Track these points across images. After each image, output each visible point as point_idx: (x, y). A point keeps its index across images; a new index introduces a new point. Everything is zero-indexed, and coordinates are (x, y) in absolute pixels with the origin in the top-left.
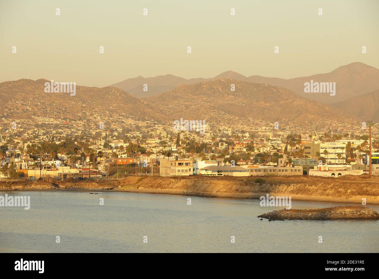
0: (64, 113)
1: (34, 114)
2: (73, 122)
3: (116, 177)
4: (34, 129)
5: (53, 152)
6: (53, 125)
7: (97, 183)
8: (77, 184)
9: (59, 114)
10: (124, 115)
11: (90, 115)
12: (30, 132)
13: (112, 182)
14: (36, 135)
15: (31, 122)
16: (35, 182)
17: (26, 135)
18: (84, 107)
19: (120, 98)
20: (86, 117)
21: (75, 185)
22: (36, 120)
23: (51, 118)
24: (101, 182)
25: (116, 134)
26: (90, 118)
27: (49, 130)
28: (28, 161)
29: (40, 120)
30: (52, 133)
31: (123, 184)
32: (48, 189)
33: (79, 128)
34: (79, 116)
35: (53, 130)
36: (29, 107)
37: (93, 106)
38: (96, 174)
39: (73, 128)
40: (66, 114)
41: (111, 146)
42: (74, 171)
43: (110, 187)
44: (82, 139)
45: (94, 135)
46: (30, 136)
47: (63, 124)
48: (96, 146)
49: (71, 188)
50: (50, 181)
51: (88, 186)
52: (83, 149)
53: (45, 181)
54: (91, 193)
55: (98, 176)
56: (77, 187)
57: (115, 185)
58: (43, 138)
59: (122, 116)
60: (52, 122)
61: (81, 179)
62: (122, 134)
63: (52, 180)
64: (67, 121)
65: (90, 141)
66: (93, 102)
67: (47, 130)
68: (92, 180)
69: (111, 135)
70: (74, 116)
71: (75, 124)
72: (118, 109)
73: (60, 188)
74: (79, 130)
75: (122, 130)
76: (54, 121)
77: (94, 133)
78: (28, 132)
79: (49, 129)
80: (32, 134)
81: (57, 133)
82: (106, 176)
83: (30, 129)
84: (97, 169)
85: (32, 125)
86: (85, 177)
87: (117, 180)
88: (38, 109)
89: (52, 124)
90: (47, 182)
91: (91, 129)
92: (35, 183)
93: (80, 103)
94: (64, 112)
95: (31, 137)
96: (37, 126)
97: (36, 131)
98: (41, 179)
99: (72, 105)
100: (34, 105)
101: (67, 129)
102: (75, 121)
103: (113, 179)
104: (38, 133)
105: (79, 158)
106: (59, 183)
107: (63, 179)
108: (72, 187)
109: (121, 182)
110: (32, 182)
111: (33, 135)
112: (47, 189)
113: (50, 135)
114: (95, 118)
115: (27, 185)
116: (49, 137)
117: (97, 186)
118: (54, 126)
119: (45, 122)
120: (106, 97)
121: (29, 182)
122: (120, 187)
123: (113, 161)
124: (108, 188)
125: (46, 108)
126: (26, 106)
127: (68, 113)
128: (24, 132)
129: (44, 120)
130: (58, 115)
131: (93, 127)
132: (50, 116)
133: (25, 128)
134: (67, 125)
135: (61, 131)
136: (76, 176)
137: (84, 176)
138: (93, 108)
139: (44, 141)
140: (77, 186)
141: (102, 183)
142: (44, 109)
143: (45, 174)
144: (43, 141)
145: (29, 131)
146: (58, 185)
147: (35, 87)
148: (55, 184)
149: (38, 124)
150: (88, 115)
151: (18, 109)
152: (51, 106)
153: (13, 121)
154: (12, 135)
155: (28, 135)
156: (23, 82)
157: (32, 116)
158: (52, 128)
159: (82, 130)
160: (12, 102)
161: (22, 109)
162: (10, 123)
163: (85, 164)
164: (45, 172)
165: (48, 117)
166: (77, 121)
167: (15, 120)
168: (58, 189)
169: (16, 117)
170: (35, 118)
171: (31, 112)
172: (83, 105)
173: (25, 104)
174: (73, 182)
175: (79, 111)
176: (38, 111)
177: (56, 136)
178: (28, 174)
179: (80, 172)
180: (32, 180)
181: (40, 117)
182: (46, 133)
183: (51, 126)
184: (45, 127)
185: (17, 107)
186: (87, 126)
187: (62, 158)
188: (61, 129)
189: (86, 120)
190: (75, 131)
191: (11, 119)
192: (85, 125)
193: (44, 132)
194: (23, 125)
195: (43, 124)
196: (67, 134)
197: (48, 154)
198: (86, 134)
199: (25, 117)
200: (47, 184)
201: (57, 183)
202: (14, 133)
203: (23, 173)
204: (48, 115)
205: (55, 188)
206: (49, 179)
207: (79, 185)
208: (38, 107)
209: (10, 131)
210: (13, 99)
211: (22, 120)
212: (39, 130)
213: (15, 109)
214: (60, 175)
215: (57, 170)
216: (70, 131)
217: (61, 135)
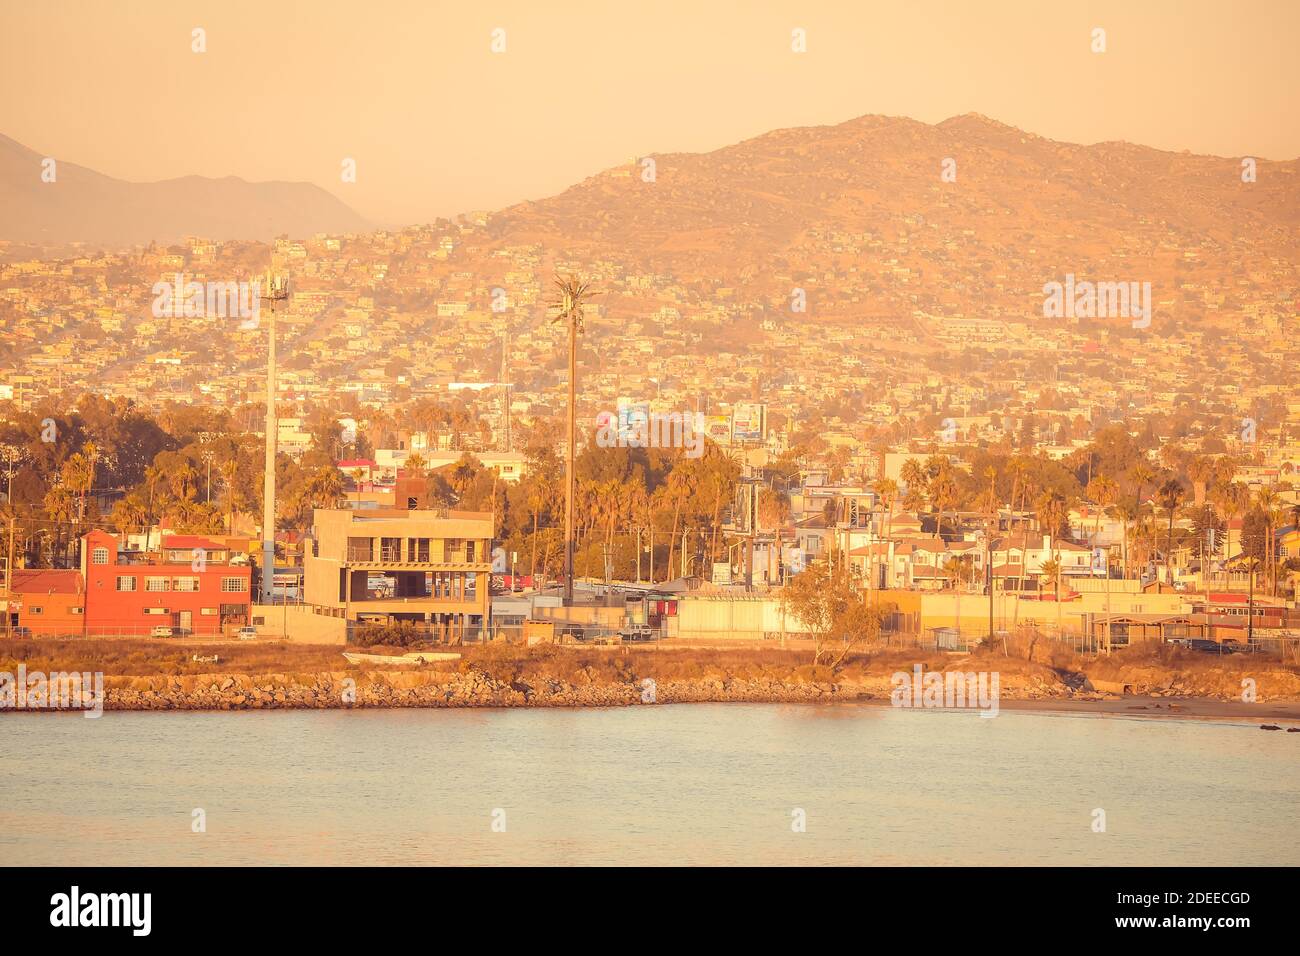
1: (927, 302)
2: (1131, 342)
4: (924, 379)
6: (1024, 358)
8: (1185, 674)
11: (1223, 307)
12: (904, 393)
14: (935, 409)
15: (911, 346)
16: (959, 657)
17: (888, 410)
18: (1189, 267)
20: (1199, 318)
21: (1177, 679)
22: (936, 332)
23: (1012, 320)
26: (1222, 325)
27: (1004, 383)
28: (914, 548)
29: (959, 331)
30: (1020, 404)
32: (1033, 697)
33: (1161, 376)
35: (1023, 388)
36: (901, 264)
37: (1238, 257)
38: (1285, 625)
39: (1129, 376)
42: (1162, 606)
44: (1184, 435)
46: (908, 415)
47: (1076, 355)
48: (1262, 471)
49: (1154, 695)
50: (1042, 654)
52: (1199, 488)
53: (1015, 655)
54: (1264, 727)
55: (1297, 633)
56: (1188, 691)
58: (974, 429)
60: (1019, 341)
61: (1207, 649)
63: (1049, 652)
64: (1098, 337)
65: (1228, 446)
66: (1241, 239)
67: (996, 385)
68: (1264, 656)
71: (1140, 355)
73: (1096, 696)
74: (1164, 387)
76: (1030, 337)
77: (1243, 403)
78: (892, 395)
79: (1005, 378)
80: (914, 405)
81: (1046, 401)
83: (905, 380)
84: (1291, 594)
85: (916, 358)
86: (1226, 641)
88: (946, 274)
89: (1017, 355)
90: (1022, 658)
91: (1229, 381)
92: (959, 663)
93: (1170, 242)
95: (912, 420)
96: (939, 362)
97: (938, 390)
98: (989, 643)
99: (1127, 252)
100: (926, 255)
101: (1096, 382)
104: (948, 400)
105: (1182, 538)
106: (1086, 665)
107: (1109, 645)
108: (1158, 690)
110: (948, 658)
111: (922, 412)
112: (1024, 695)
113: (1007, 411)
114: (1250, 322)
116: (1003, 421)
118: (1027, 364)
119: (983, 345)
121: (930, 656)
125: (987, 267)
126: (886, 259)
128: (873, 395)
129: (977, 331)
131: (1237, 369)
132: (1010, 312)
133: (877, 376)
134: (1101, 361)
135: (1065, 390)
136: (1177, 632)
137: (1221, 636)
138: (1241, 272)
139: (984, 444)
140: (1185, 687)
142: (976, 275)
143: (1010, 614)
144: (976, 445)
145: (898, 392)
146: (1082, 680)
147: (932, 159)
148: (1070, 673)
149: (947, 354)
150: (1209, 306)
151: (844, 274)
152: (1014, 261)
153: (819, 336)
154: (811, 410)
155: (897, 411)
156: (870, 131)
157: (915, 313)
158: (1018, 375)
159: (1179, 386)
160: (811, 235)
161: (865, 276)
162: (802, 349)
163: (1215, 567)
164: (1012, 609)
165: (998, 315)
166: (1151, 337)
167: (828, 330)
168: (1083, 699)
169: (829, 318)
170: (929, 323)
171: (908, 292)
172: (1187, 255)
173: (880, 249)
174: (1164, 665)
175: (1163, 287)
176: (948, 287)
177: (1045, 416)
178: (922, 615)
179: (1195, 610)
180: (945, 649)
181: (958, 315)
182: (989, 399)
183: (1014, 365)
184: (985, 370)
185: (836, 263)
186: (1205, 363)
187: (1092, 537)
188: (1068, 383)
189: (1198, 334)
190: (1142, 392)
191: (804, 326)
192: (1193, 361)
193: (980, 394)
194: (866, 357)
195: (972, 355)
196: (1099, 405)
197: (1018, 514)
198: (1203, 408)
199: (877, 314)
200: (1023, 669)
201: (1080, 669)
202: (821, 397)
203: (897, 608)
204: (996, 307)
205: (1071, 695)
206: (1033, 643)
207: (1195, 678)
208: (949, 263)
209: (803, 388)
210: (819, 224)
211: (863, 331)
212: (950, 384)
213: (829, 276)
214: (1093, 624)
215: (1075, 595)
216: (1115, 392)
217: (1065, 413)
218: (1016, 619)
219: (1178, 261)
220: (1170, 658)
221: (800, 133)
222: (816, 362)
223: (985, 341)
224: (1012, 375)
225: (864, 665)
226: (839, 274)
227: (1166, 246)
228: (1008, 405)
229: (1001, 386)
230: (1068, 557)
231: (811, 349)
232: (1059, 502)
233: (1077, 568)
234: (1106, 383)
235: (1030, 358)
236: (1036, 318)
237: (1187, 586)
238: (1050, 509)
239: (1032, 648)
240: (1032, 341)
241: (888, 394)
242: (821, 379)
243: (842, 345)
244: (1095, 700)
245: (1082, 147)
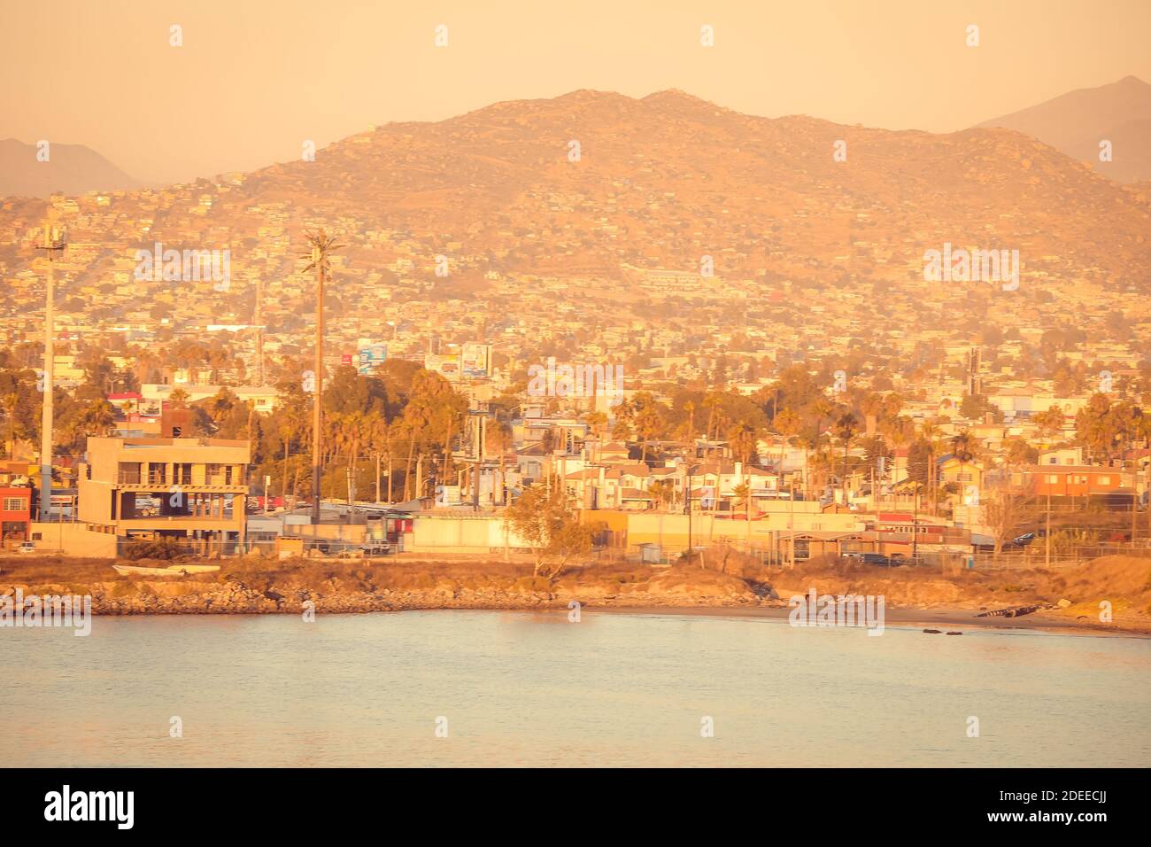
0: (767, 252)
1: (632, 256)
2: (811, 292)
3: (1040, 557)
4: (630, 324)
5: (741, 434)
6: (717, 306)
7: (955, 581)
8: (858, 584)
9: (744, 255)
10: (1052, 263)
11: (891, 262)
12: (612, 336)
13: (1025, 581)
14: (639, 350)
15: (617, 293)
16: (662, 570)
17: (597, 350)
18: (861, 226)
19: (1034, 180)
20: (869, 271)
21: (852, 589)
22: (640, 282)
24: (970, 580)
25: (1014, 352)
26: (890, 277)
27: (700, 327)
28: (622, 474)
29: (661, 282)
30: (714, 346)
31: (1077, 590)
32: (726, 605)
33: (837, 322)
34: (837, 267)
35: (717, 332)
36: (610, 221)
37: (904, 218)
38: (945, 542)
39: (809, 322)
40: (780, 258)
41: (994, 409)
42: (837, 524)
43: (1019, 604)
44: (857, 374)
45: (907, 356)
46: (616, 355)
47: (763, 303)
48: (924, 406)
50: (734, 567)
51: (910, 594)
52: (870, 421)
53: (711, 568)
54: (926, 631)
55: (955, 548)
57: (1040, 593)
58: (674, 367)
59: (1044, 266)
60: (713, 291)
61: (878, 563)
62: (1041, 351)
63: (740, 565)
64: (782, 287)
65: (895, 384)
66: (907, 202)
67: (692, 329)
68: (926, 569)
69: (991, 355)
70: (816, 268)
71: (819, 304)
72: (1024, 236)
73: (780, 603)
74: (838, 332)
75: (1041, 332)
76: (723, 287)
77: (907, 346)
78: (602, 338)
79: (701, 323)
80: (621, 346)
81: (736, 344)
82: (997, 552)
83: (613, 325)
84: (949, 514)
85: (623, 305)
86: (894, 555)
87: (1046, 572)
88: (649, 231)
89: (712, 303)
90: (716, 571)
91: (896, 327)
92: (662, 574)
93: (845, 204)
94: (771, 247)
96: (643, 309)
97: (642, 333)
98: (688, 557)
99: (807, 213)
100: (632, 214)
101: (781, 327)
102: (820, 288)
103: (1030, 567)
104: (651, 343)
105: (855, 464)
106: (773, 576)
107: (792, 559)
109: (1070, 582)
110: (652, 570)
111: (628, 353)
112: (718, 603)
113: (703, 352)
114: (914, 275)
115: (627, 584)
116: (699, 361)
117: (955, 597)
118: (720, 311)
119: (681, 294)
120: (967, 176)
121: (635, 568)
122: (1064, 603)
123: (1017, 480)
124: (1005, 606)
125: (687, 226)
126: (597, 218)
127: (789, 249)
128: (585, 337)
129: (677, 282)
130: (741, 259)
131: (903, 316)
133: (589, 321)
134: (784, 309)
135: (753, 334)
136: (852, 547)
137: (889, 550)
138: (906, 231)
139: (682, 381)
141: (978, 585)
142: (676, 232)
143: (706, 532)
144: (676, 382)
145: (607, 335)
146: (769, 590)
147: (638, 129)
148: (759, 583)
149: (650, 301)
150: (879, 261)
151: (560, 230)
152: (710, 220)
153: (537, 285)
154: (531, 350)
155: (606, 353)
156: (583, 104)
157: (622, 265)
158: (712, 321)
159: (852, 331)
160: (531, 196)
161: (578, 232)
162: (522, 296)
163: (884, 491)
164: (709, 528)
165: (695, 267)
166: (828, 288)
167: (545, 280)
168: (770, 606)
169: (547, 269)
170: (634, 274)
171: (616, 247)
172: (859, 215)
173: (591, 208)
174: (841, 576)
175: (838, 244)
176: (651, 242)
177: (735, 357)
178: (629, 532)
179: (868, 528)
180: (649, 562)
181: (659, 267)
182: (687, 341)
183: (708, 312)
184: (683, 316)
185: (553, 221)
186: (874, 311)
187: (777, 464)
188: (756, 328)
189: (869, 285)
190: (820, 336)
191: (525, 276)
192: (864, 309)
193: (679, 337)
194: (579, 303)
195: (672, 303)
196: (782, 347)
197: (712, 443)
198: (873, 350)
199: (589, 266)
200: (718, 580)
201: (766, 579)
202: (539, 339)
203: (607, 526)
204: (693, 260)
205: (759, 603)
206: (727, 557)
207: (867, 588)
208: (651, 221)
209: (523, 331)
210: (537, 186)
211: (577, 281)
212: (652, 328)
213: (546, 232)
214: (778, 541)
215: (762, 515)
216: (797, 336)
217: (754, 355)
218: (711, 535)
219: (852, 221)
220: (845, 571)
221: (521, 104)
222: (534, 309)
223: (683, 290)
224: (706, 321)
225: (578, 576)
226: (555, 231)
227: (842, 208)
228: (704, 347)
229: (697, 330)
230: (757, 481)
231: (531, 297)
232: (749, 433)
233: (764, 491)
234: (789, 328)
235: (722, 306)
236: (729, 270)
237: (859, 507)
238: (741, 439)
239: (725, 561)
240: (724, 290)
241: (599, 337)
242: (539, 323)
243: (558, 294)
244: (781, 607)
245: (769, 120)
